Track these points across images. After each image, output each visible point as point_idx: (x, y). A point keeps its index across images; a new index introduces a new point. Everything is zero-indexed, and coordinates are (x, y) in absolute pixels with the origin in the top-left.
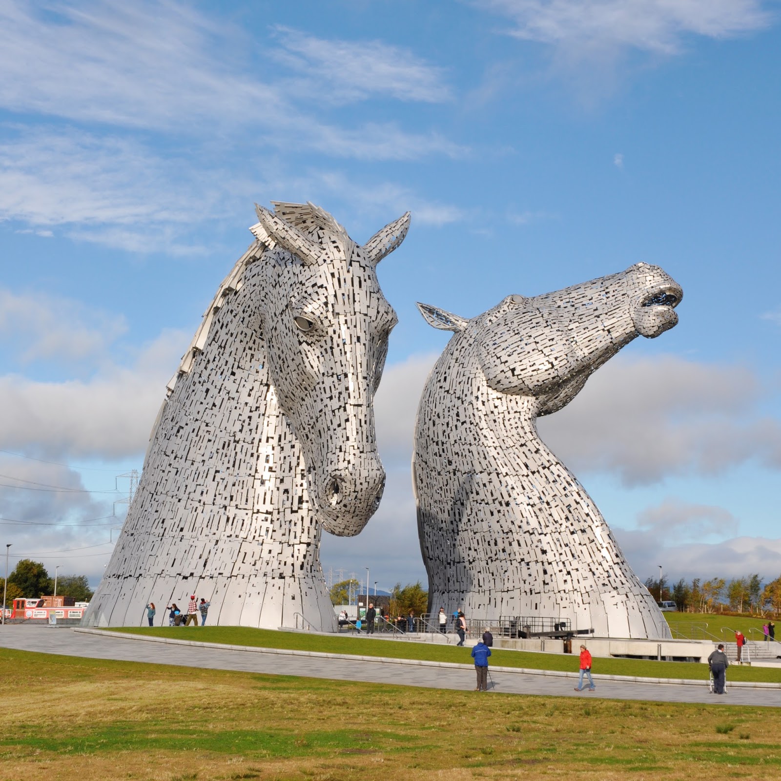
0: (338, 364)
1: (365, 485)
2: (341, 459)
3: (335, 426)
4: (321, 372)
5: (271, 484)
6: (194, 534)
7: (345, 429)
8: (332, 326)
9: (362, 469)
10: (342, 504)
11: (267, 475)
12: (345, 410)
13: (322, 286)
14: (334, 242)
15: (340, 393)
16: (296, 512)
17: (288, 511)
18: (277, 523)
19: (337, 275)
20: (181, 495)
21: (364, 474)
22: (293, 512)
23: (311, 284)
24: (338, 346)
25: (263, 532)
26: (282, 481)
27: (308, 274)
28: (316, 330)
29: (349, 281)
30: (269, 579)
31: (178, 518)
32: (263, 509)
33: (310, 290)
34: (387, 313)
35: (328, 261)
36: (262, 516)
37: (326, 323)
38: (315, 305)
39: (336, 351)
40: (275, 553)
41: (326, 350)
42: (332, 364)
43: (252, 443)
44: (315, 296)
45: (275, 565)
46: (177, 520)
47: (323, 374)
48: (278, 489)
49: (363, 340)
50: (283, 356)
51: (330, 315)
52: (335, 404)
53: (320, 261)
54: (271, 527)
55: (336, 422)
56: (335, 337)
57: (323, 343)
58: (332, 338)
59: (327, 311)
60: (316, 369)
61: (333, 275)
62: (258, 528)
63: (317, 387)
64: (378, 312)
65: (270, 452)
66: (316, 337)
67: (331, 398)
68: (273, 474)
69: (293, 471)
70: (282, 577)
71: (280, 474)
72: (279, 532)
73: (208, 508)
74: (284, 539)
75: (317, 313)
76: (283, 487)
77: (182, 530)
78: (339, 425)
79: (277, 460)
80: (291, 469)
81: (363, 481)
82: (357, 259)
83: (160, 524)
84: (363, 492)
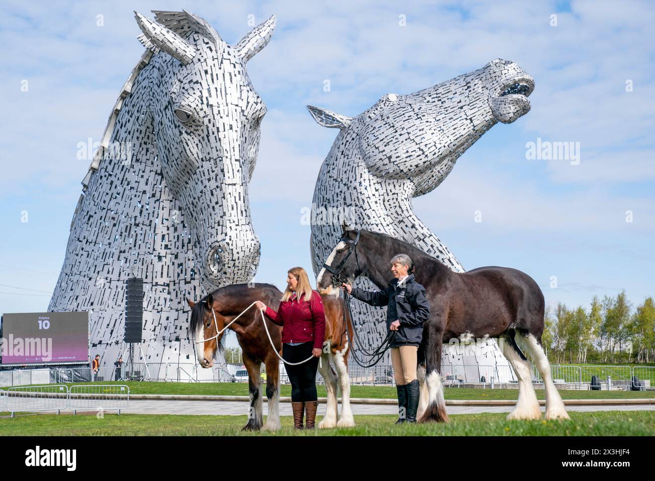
0: (214, 150)
1: (241, 254)
2: (219, 232)
3: (213, 204)
4: (200, 157)
5: (167, 260)
6: (102, 307)
7: (222, 205)
8: (207, 116)
9: (238, 240)
10: (222, 272)
11: (163, 252)
12: (221, 190)
13: (197, 82)
14: (207, 43)
15: (217, 175)
16: (190, 282)
17: (182, 282)
18: (174, 293)
19: (210, 72)
20: (91, 274)
21: (240, 244)
22: (186, 283)
23: (187, 81)
24: (213, 134)
25: (162, 302)
26: (176, 257)
27: (185, 72)
28: (194, 121)
29: (220, 77)
30: (167, 342)
31: (89, 295)
32: (161, 281)
33: (187, 86)
34: (257, 103)
35: (202, 60)
36: (160, 288)
37: (202, 114)
38: (191, 99)
39: (212, 138)
40: (171, 320)
41: (203, 138)
42: (209, 149)
43: (150, 225)
44: (191, 91)
45: (172, 329)
46: (88, 297)
47: (202, 160)
48: (173, 264)
49: (234, 128)
50: (168, 146)
51: (205, 107)
52: (213, 184)
53: (195, 60)
54: (168, 297)
55: (214, 200)
56: (210, 126)
57: (200, 132)
58: (208, 127)
59: (202, 103)
60: (196, 155)
61: (206, 72)
62: (157, 298)
63: (198, 171)
64: (248, 103)
65: (165, 232)
66: (194, 127)
67: (209, 180)
68: (169, 251)
69: (185, 248)
70: (177, 339)
71: (174, 251)
72: (176, 301)
73: (114, 284)
74: (180, 306)
75: (193, 105)
76: (177, 262)
77: (92, 304)
78: (217, 203)
79: (171, 238)
80: (183, 246)
81: (239, 250)
82: (228, 57)
83: (74, 300)
84: (240, 260)
